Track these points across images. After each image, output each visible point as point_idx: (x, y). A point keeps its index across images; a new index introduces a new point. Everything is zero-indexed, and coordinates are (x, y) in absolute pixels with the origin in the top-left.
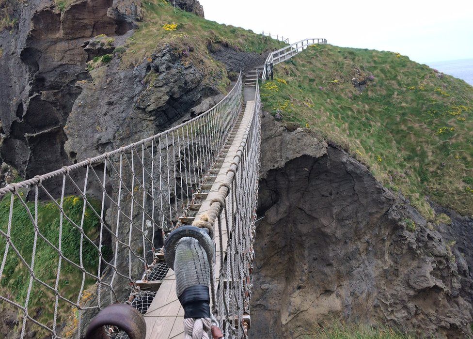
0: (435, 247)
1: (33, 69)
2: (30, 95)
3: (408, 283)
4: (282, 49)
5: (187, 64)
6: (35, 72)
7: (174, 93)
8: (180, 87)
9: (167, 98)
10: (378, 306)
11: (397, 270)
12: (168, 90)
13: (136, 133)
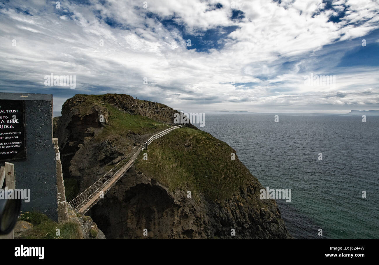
0: (196, 214)
1: (70, 132)
2: (67, 141)
3: (183, 227)
4: (155, 135)
5: (113, 146)
6: (71, 133)
7: (107, 155)
8: (110, 153)
9: (104, 157)
10: (170, 236)
11: (180, 222)
12: (105, 154)
13: (92, 167)
